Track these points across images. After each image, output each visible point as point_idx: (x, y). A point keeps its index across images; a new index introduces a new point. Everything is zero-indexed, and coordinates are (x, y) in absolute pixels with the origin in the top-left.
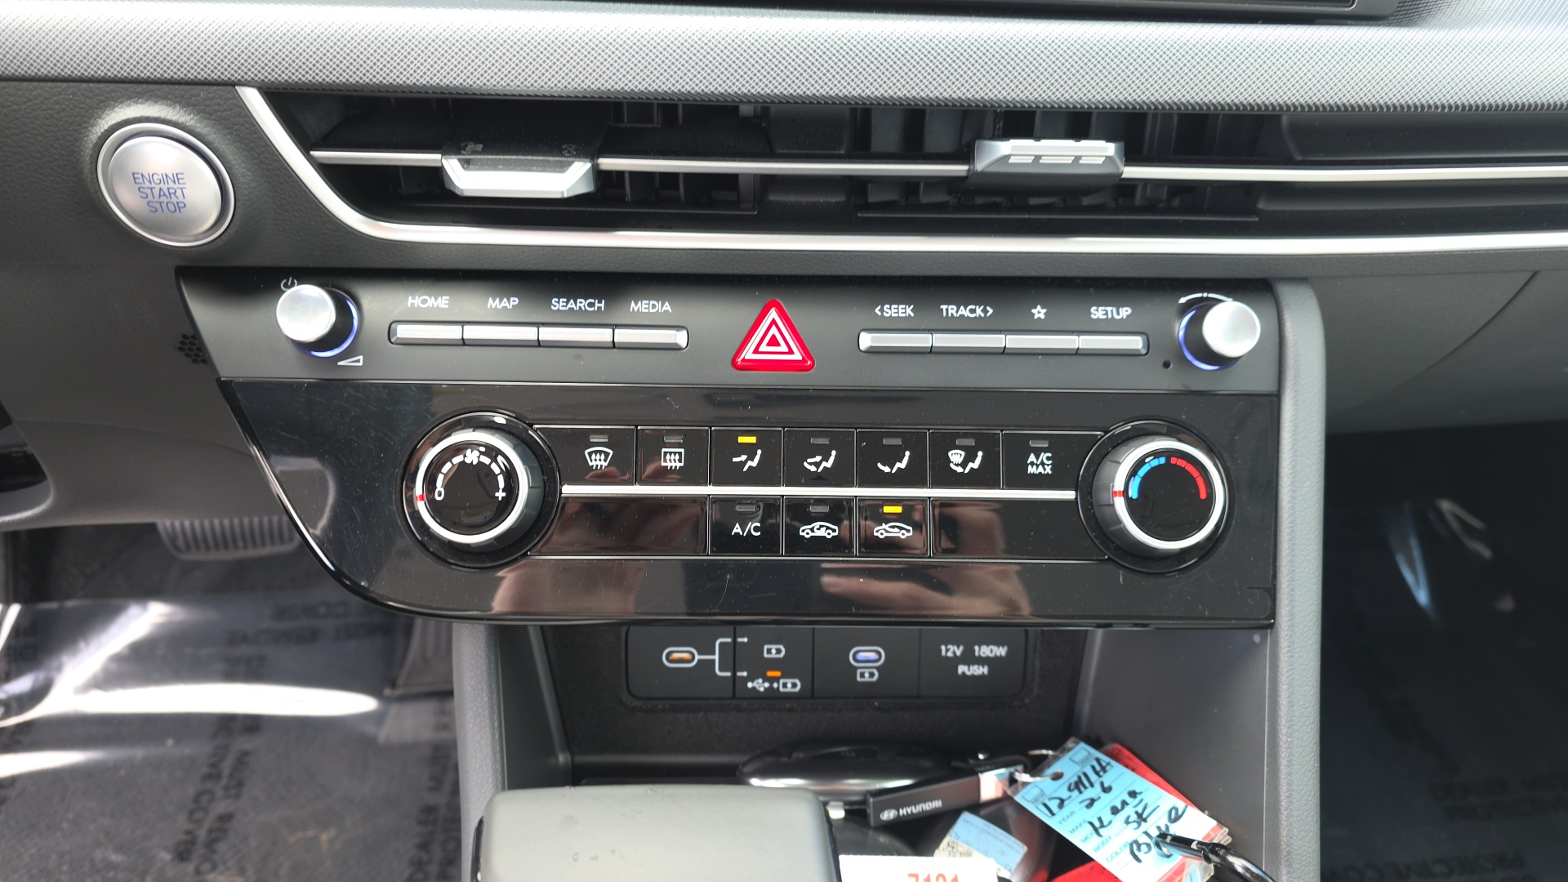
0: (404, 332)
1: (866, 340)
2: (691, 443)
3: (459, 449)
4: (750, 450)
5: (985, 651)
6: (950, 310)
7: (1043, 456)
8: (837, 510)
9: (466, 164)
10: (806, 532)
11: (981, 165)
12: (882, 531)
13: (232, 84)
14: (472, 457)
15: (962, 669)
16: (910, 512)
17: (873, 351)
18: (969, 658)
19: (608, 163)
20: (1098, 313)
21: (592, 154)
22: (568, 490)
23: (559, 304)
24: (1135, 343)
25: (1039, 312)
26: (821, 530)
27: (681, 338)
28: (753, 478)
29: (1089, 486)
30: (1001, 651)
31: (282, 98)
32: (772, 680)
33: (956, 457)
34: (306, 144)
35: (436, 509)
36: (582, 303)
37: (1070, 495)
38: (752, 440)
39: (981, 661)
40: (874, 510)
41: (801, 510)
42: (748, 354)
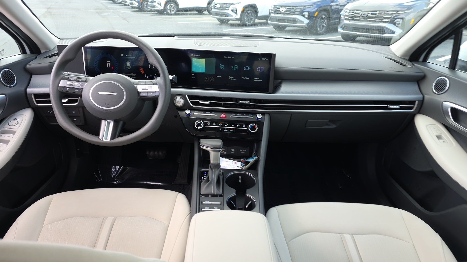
0: (195, 114)
1: (231, 116)
2: (216, 123)
3: (198, 122)
4: (221, 124)
5: (244, 150)
6: (238, 114)
7: (244, 126)
8: (227, 129)
9: (201, 101)
10: (225, 130)
11: (239, 103)
12: (231, 131)
13: (185, 95)
14: (199, 122)
15: (242, 152)
16: (233, 129)
17: (231, 117)
18: (243, 151)
19: (211, 102)
20: (250, 115)
21: (210, 101)
22: (206, 126)
23: (206, 112)
24: (252, 117)
25: (245, 115)
26: (226, 130)
27: (216, 115)
28: (221, 126)
29: (248, 129)
30: (246, 151)
31: (188, 96)
32: (223, 152)
33: (237, 125)
34: (189, 99)
35: (196, 126)
36: (208, 112)
37: (246, 129)
38: (221, 123)
39: (244, 151)
40: (230, 129)
41: (225, 129)
42: (221, 117)
